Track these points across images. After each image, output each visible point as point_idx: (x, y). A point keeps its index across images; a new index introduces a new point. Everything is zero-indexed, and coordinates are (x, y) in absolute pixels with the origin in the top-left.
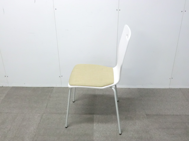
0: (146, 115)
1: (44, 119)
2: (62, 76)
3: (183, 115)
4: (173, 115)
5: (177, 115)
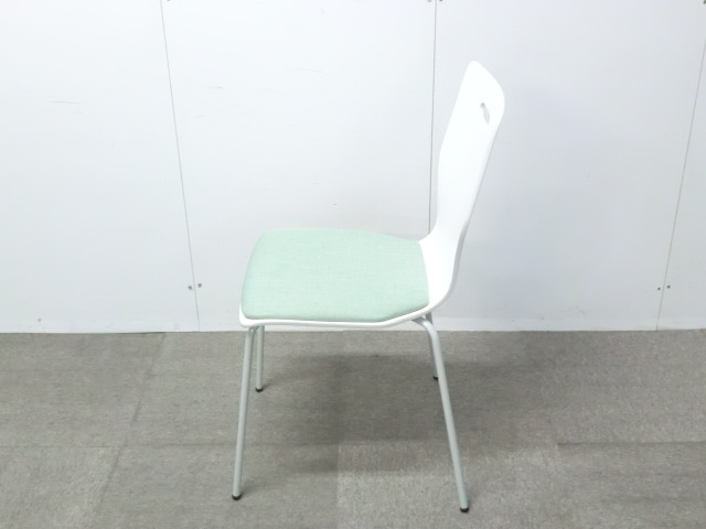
0: (559, 444)
1: (126, 470)
2: (200, 285)
4: (674, 444)
5: (690, 445)
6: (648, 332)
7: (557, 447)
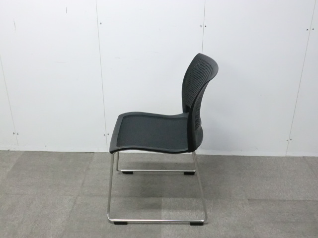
1: (79, 205)
2: (108, 134)
3: (309, 201)
5: (299, 201)
6: (283, 157)
7: (247, 201)
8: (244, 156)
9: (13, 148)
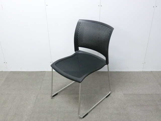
1: (39, 99)
3: (154, 94)
4: (146, 94)
5: (149, 94)
6: (141, 72)
7: (123, 95)
8: (121, 72)
9: (4, 70)
